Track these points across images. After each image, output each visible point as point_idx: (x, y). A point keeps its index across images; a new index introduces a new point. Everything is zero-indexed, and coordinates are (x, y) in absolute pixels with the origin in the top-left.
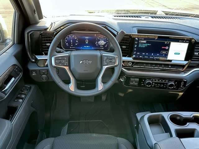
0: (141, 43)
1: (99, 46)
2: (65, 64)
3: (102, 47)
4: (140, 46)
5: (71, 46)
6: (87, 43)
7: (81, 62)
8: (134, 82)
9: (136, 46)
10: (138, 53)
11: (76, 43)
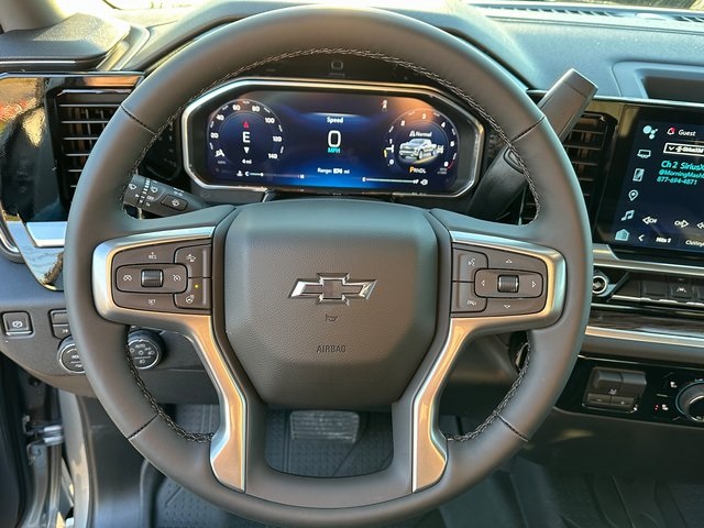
0: (672, 158)
1: (403, 168)
2: (190, 300)
3: (420, 177)
4: (664, 174)
5: (245, 168)
6: (334, 148)
7: (300, 287)
8: (613, 392)
9: (639, 175)
10: (648, 220)
11: (275, 148)
